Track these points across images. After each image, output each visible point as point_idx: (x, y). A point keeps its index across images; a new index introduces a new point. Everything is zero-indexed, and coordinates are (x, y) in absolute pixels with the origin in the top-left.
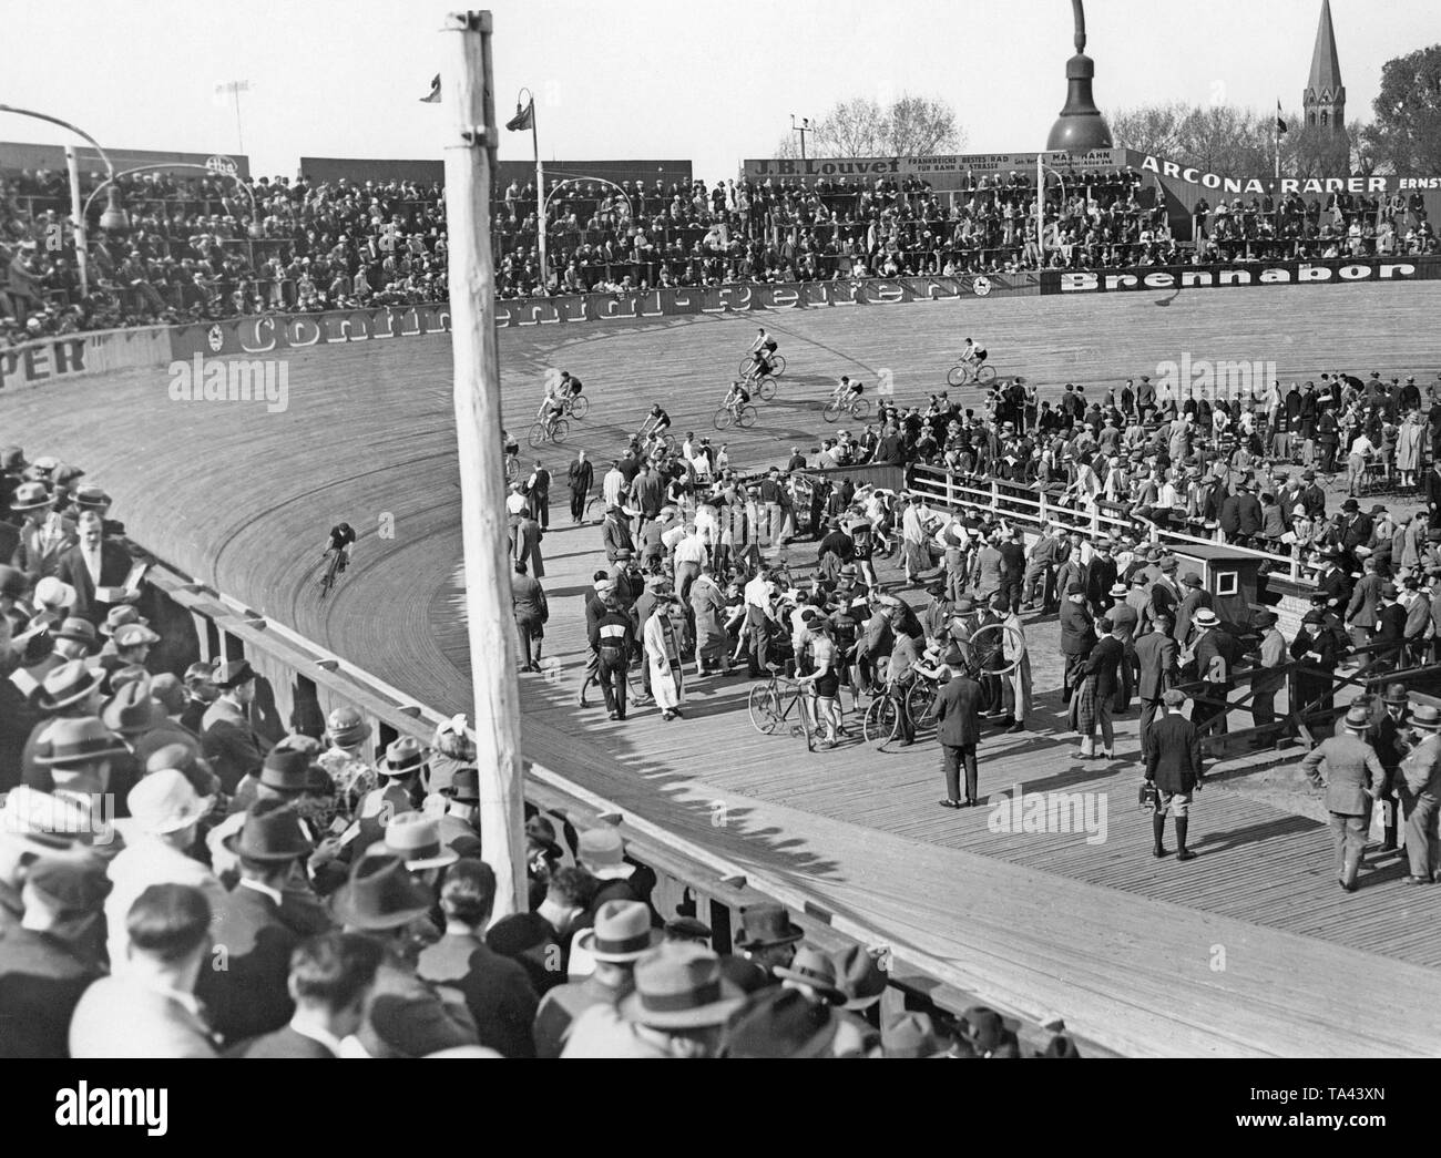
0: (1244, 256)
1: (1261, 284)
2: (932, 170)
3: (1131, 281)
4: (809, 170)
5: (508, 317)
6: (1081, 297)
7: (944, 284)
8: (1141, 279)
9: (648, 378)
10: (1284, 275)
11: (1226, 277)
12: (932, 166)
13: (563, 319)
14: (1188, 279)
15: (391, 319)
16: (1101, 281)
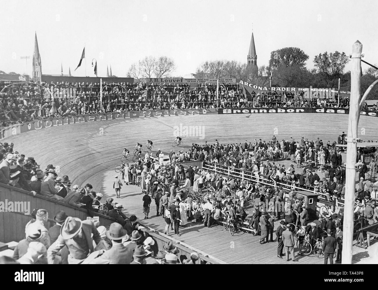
0: (264, 106)
1: (269, 113)
2: (191, 82)
3: (239, 111)
4: (162, 81)
5: (94, 118)
6: (228, 115)
7: (196, 111)
8: (241, 111)
9: (129, 135)
10: (274, 111)
11: (261, 111)
12: (191, 81)
13: (107, 119)
14: (252, 111)
15: (67, 119)
16: (232, 111)
